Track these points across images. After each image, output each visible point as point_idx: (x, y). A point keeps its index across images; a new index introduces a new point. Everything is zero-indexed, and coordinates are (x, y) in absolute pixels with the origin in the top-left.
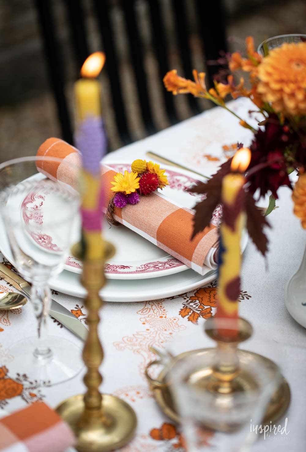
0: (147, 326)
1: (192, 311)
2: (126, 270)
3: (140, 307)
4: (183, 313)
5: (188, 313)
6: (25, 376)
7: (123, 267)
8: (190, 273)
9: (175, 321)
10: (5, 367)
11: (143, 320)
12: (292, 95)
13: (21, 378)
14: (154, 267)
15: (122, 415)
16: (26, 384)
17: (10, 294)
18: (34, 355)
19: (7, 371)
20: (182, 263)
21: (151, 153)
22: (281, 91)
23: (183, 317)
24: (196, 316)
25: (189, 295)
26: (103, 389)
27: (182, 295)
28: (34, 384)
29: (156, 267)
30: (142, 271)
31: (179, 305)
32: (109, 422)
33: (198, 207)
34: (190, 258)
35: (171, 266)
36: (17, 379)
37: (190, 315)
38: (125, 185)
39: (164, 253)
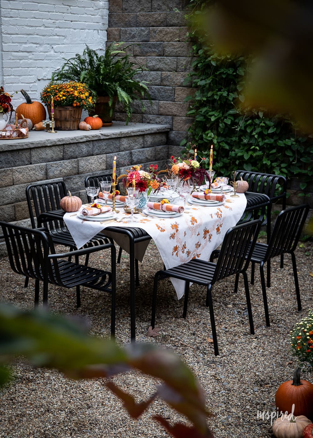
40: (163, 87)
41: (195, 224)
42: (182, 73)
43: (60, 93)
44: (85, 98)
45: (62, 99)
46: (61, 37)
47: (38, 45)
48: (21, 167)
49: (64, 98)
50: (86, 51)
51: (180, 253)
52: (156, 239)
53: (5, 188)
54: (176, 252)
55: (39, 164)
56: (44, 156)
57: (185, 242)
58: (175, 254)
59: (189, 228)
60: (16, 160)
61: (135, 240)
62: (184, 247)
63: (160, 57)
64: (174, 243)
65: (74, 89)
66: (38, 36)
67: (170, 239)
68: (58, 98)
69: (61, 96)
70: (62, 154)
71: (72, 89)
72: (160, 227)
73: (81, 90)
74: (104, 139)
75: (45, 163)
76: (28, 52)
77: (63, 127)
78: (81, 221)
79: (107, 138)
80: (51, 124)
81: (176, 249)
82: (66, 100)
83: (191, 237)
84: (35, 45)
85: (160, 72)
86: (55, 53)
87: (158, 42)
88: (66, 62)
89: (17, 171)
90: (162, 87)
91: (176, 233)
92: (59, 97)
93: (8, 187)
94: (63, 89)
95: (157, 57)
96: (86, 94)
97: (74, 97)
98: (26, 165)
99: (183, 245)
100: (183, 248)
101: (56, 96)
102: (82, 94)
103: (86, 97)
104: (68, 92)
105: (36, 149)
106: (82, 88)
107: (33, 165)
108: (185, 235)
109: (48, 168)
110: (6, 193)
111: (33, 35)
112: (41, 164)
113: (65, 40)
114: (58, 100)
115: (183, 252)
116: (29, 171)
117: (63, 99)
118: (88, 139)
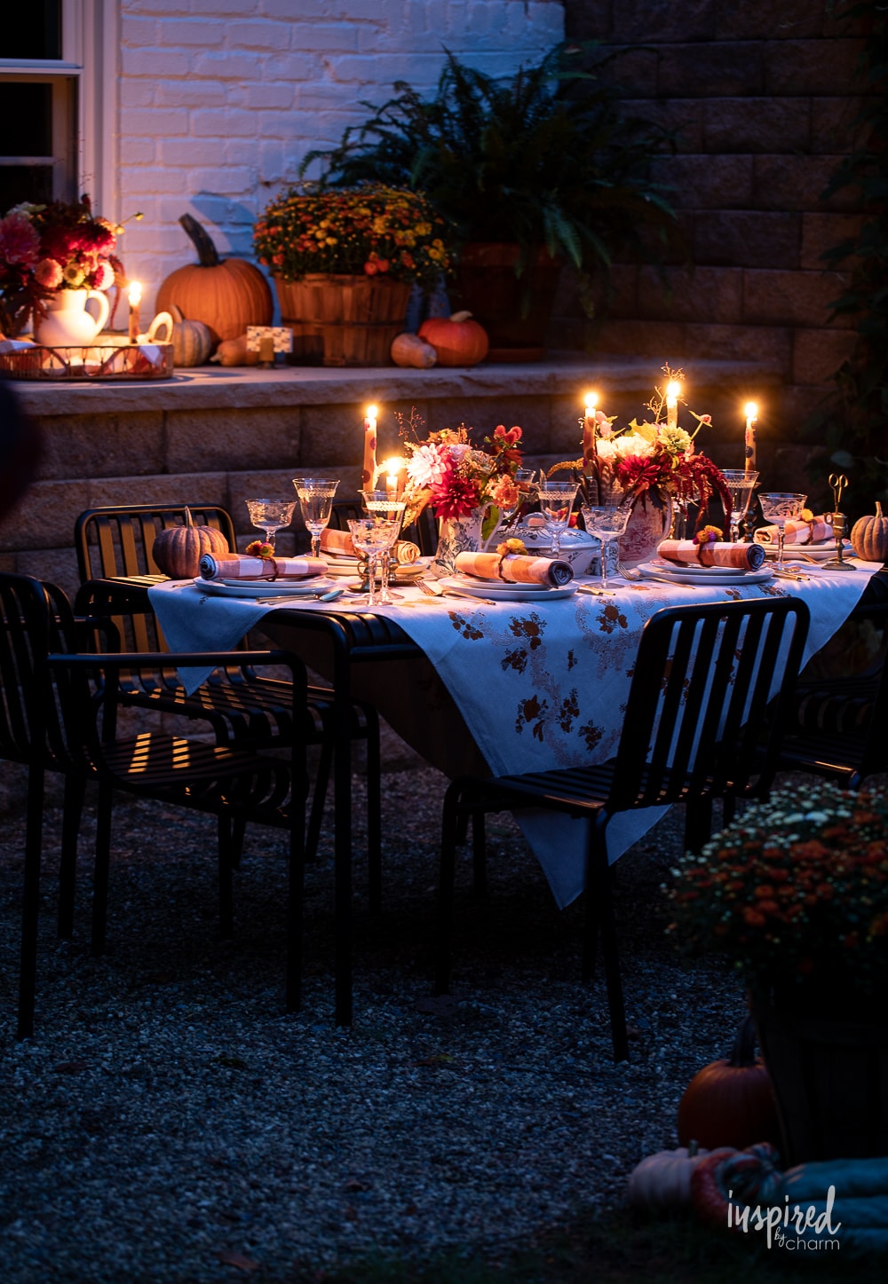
40: (759, 213)
41: (618, 629)
42: (827, 157)
43: (318, 224)
44: (414, 243)
45: (321, 245)
46: (363, 27)
47: (266, 55)
48: (123, 480)
49: (331, 241)
50: (449, 73)
51: (554, 727)
52: (443, 661)
53: (53, 553)
54: (535, 721)
55: (198, 475)
56: (218, 444)
57: (574, 692)
58: (529, 727)
59: (590, 641)
60: (104, 453)
61: (355, 650)
62: (571, 708)
63: (749, 99)
64: (521, 687)
65: (374, 211)
66: (268, 21)
67: (505, 668)
68: (308, 244)
69: (319, 235)
70: (294, 442)
71: (365, 211)
72: (463, 622)
73: (398, 215)
74: (477, 399)
75: (223, 474)
76: (224, 80)
77: (328, 353)
78: (199, 597)
79: (492, 393)
80: (277, 341)
81: (531, 708)
82: (338, 248)
83: (600, 677)
84: (255, 55)
85: (749, 156)
86: (334, 85)
87: (744, 43)
88: (373, 116)
89: (104, 491)
90: (753, 212)
91: (528, 650)
92: (314, 239)
93: (65, 550)
94: (332, 209)
95: (740, 99)
96: (417, 229)
97: (370, 239)
98: (146, 473)
99: (566, 703)
100: (563, 713)
101: (303, 236)
102: (404, 228)
103: (420, 240)
104: (348, 221)
105: (185, 418)
106: (406, 205)
107: (173, 476)
108: (571, 665)
109: (232, 489)
110: (58, 569)
111: (248, 16)
112: (204, 474)
113: (381, 37)
114: (307, 249)
115: (566, 727)
116: (156, 495)
117: (327, 246)
118: (407, 392)
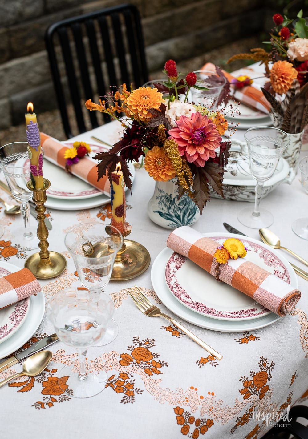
0: (80, 222)
1: (103, 215)
2: (72, 195)
3: (78, 213)
4: (98, 216)
5: (101, 215)
6: (19, 245)
7: (70, 193)
8: (103, 196)
9: (94, 220)
10: (10, 241)
11: (79, 219)
12: (141, 112)
13: (17, 247)
14: (85, 193)
15: (60, 261)
16: (19, 249)
17: (16, 206)
18: (24, 236)
19: (11, 243)
20: (100, 191)
21: (93, 138)
22: (137, 110)
23: (98, 217)
24: (104, 217)
25: (103, 207)
26: (49, 249)
27: (99, 207)
28: (23, 250)
29: (86, 194)
30: (79, 196)
31: (97, 212)
32: (53, 264)
33: (99, 166)
34: (103, 189)
35: (93, 193)
36: (15, 247)
37: (102, 217)
38: (70, 154)
39: (91, 187)
